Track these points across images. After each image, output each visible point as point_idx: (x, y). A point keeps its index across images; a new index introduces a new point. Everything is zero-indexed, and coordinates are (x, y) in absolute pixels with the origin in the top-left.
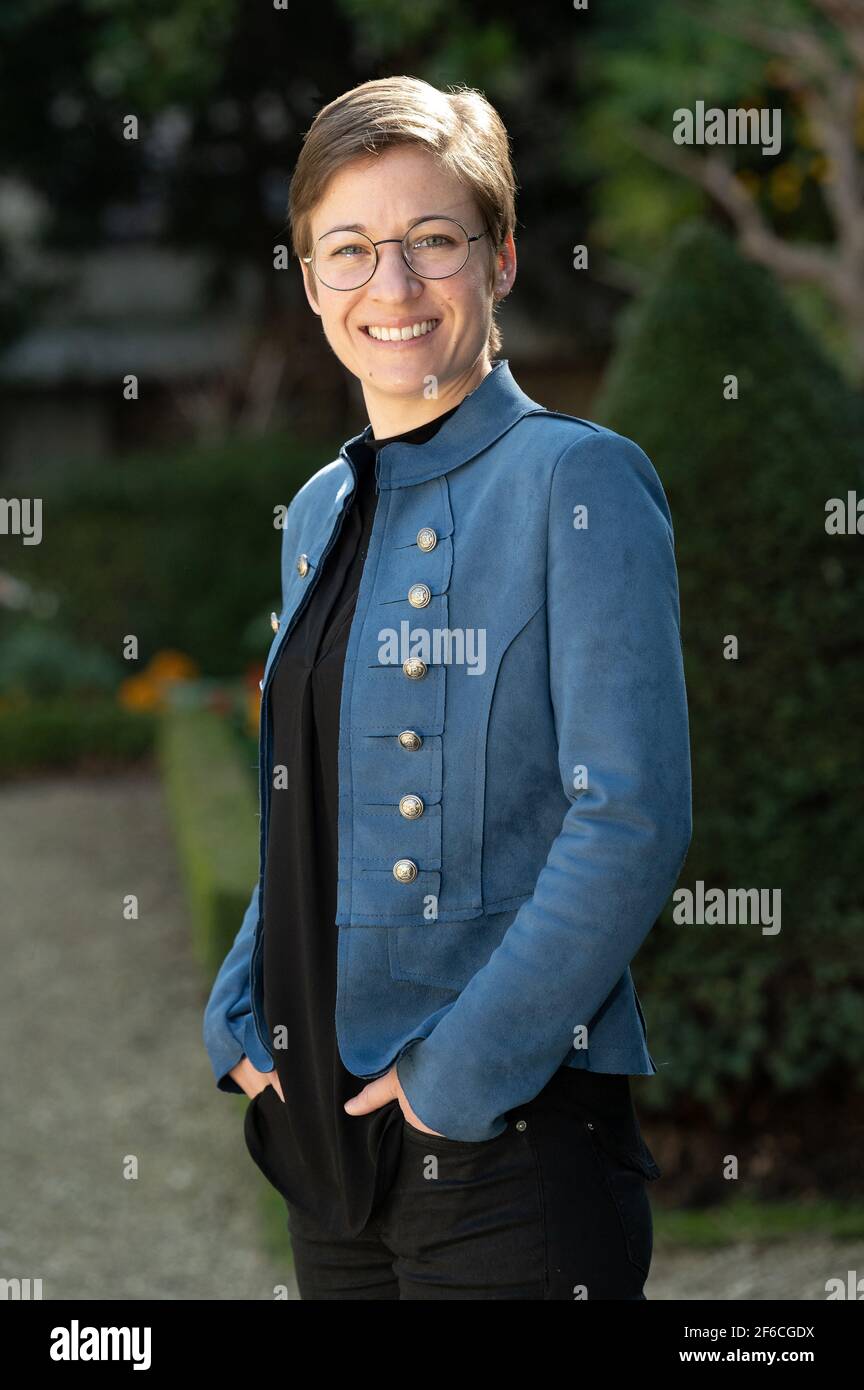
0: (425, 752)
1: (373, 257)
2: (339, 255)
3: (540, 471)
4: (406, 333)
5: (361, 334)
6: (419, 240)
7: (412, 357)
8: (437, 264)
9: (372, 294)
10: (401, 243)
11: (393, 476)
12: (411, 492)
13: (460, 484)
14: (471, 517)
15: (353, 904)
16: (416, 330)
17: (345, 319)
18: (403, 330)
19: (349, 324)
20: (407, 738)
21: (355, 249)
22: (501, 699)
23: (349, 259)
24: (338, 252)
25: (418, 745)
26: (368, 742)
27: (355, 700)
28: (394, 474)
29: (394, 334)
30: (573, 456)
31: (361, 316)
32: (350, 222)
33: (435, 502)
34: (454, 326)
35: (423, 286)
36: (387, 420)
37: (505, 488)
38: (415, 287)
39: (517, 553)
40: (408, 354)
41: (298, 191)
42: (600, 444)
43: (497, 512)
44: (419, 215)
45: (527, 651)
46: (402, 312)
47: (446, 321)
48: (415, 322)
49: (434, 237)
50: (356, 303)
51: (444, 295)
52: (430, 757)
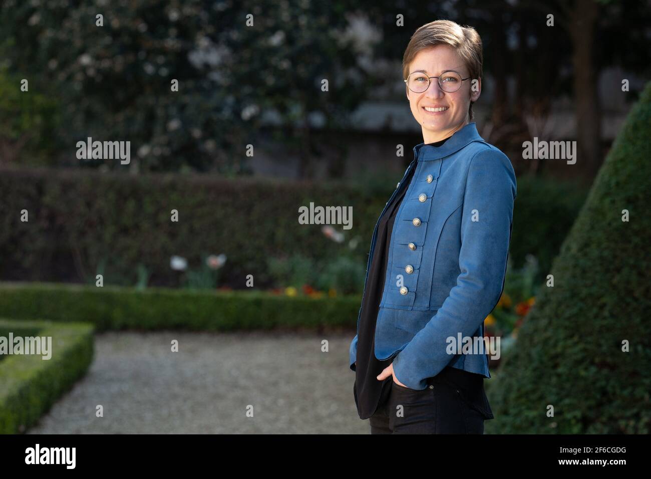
0: (416, 251)
1: (428, 82)
2: (417, 81)
3: (468, 159)
4: (437, 110)
5: (423, 109)
6: (445, 79)
7: (438, 118)
8: (449, 87)
9: (427, 95)
10: (438, 78)
11: (424, 157)
12: (430, 162)
13: (446, 162)
14: (445, 173)
15: (386, 300)
16: (440, 109)
17: (418, 104)
18: (436, 109)
19: (419, 105)
20: (412, 246)
21: (423, 79)
22: (444, 233)
23: (420, 82)
24: (417, 79)
25: (414, 249)
26: (399, 246)
27: (396, 231)
28: (425, 156)
29: (433, 110)
30: (479, 155)
31: (424, 103)
32: (422, 69)
33: (436, 168)
34: (453, 110)
35: (444, 94)
36: (429, 138)
37: (457, 164)
38: (441, 94)
39: (458, 186)
40: (437, 116)
42: (491, 152)
43: (453, 172)
44: (445, 69)
45: (454, 220)
46: (436, 102)
47: (451, 108)
48: (440, 107)
49: (451, 78)
50: (422, 98)
51: (451, 99)
52: (419, 253)
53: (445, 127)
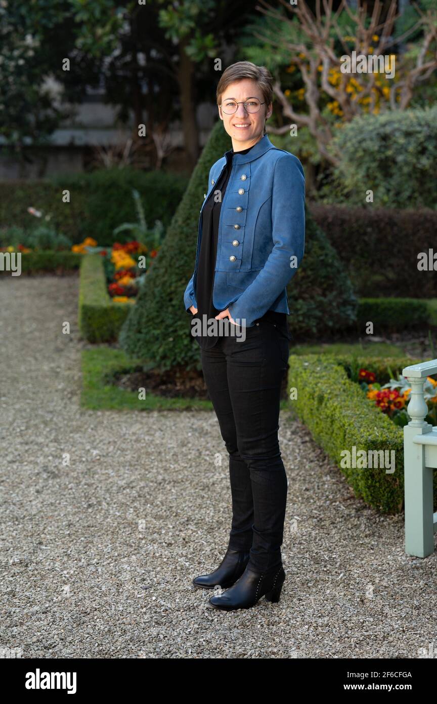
0: (240, 230)
1: (237, 106)
3: (273, 163)
4: (243, 126)
5: (233, 126)
6: (249, 103)
7: (245, 132)
8: (252, 109)
9: (236, 116)
10: (244, 103)
12: (241, 166)
13: (253, 165)
14: (255, 173)
15: (219, 266)
16: (246, 126)
19: (230, 123)
20: (236, 226)
21: (232, 104)
22: (260, 217)
23: (230, 107)
24: (228, 105)
25: (239, 228)
26: (226, 227)
27: (224, 216)
28: (238, 160)
29: (241, 126)
30: (281, 160)
31: (234, 121)
32: (232, 97)
33: (247, 169)
34: (254, 126)
35: (248, 115)
36: (237, 147)
37: (264, 167)
38: (246, 115)
39: (266, 183)
40: (243, 131)
41: (219, 89)
42: (288, 157)
43: (262, 171)
44: (249, 96)
45: (266, 206)
46: (243, 121)
47: (252, 125)
48: (246, 124)
49: (252, 103)
50: (232, 118)
51: (253, 118)
52: (242, 231)
53: (249, 139)
